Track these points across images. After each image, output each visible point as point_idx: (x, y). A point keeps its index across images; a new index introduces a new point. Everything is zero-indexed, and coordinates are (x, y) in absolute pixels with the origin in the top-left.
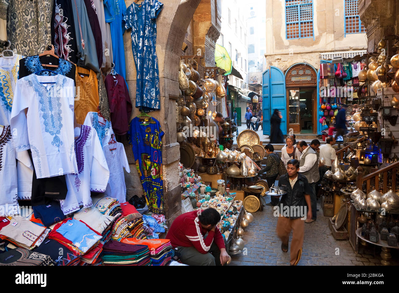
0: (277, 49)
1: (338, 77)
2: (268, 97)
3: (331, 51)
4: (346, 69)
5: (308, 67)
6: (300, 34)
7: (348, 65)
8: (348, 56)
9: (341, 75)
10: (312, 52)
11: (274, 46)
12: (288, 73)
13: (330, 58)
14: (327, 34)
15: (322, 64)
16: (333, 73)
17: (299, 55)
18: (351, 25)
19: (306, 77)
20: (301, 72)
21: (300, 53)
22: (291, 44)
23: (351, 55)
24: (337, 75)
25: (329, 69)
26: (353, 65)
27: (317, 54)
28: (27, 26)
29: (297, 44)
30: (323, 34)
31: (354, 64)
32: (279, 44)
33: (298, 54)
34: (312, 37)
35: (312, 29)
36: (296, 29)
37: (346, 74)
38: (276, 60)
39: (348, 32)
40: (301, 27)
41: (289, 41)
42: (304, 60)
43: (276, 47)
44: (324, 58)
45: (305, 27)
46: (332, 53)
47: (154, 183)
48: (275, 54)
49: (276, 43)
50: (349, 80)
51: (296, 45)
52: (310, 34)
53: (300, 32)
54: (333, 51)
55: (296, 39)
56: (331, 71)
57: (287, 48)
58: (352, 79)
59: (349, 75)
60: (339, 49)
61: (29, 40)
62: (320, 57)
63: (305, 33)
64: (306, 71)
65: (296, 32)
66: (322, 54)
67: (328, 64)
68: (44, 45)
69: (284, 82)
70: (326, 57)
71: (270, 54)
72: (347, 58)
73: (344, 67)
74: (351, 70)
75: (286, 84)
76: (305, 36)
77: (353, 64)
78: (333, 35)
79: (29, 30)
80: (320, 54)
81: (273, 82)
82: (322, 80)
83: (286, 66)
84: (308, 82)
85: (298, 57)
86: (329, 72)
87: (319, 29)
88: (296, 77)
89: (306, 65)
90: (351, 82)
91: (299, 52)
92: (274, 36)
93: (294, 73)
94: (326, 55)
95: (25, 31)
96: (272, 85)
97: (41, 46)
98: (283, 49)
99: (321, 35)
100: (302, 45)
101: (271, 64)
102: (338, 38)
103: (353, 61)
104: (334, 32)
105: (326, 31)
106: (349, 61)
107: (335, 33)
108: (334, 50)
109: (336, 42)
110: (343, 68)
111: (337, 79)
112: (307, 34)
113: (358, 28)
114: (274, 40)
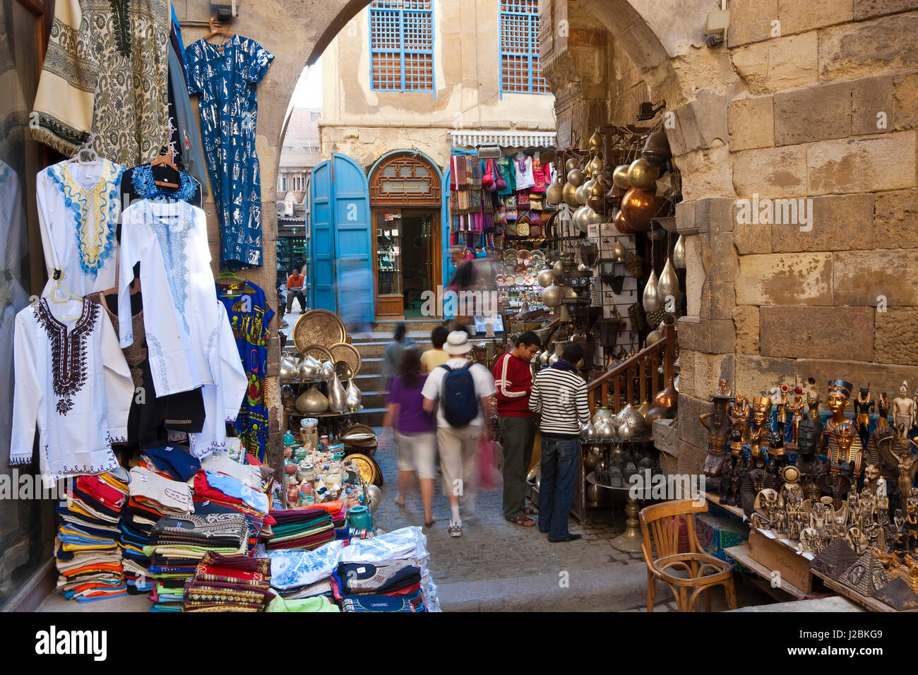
0: (348, 110)
1: (488, 189)
2: (328, 229)
3: (472, 129)
4: (503, 171)
5: (422, 160)
6: (403, 82)
7: (507, 163)
8: (509, 142)
9: (494, 184)
10: (430, 127)
11: (343, 105)
12: (376, 171)
13: (470, 144)
14: (463, 87)
15: (455, 157)
16: (477, 178)
17: (401, 131)
18: (512, 73)
19: (417, 183)
20: (406, 173)
21: (403, 127)
22: (382, 103)
23: (514, 142)
24: (487, 184)
25: (469, 169)
26: (516, 164)
27: (442, 132)
28: (119, 105)
29: (397, 105)
30: (454, 87)
31: (519, 161)
32: (354, 100)
33: (399, 127)
34: (430, 90)
35: (431, 72)
36: (393, 67)
37: (504, 182)
38: (345, 138)
39: (507, 89)
40: (406, 64)
41: (377, 94)
42: (413, 143)
43: (346, 107)
44: (457, 143)
45: (415, 64)
46: (475, 133)
47: (253, 415)
48: (343, 123)
49: (346, 96)
50: (510, 196)
51: (393, 106)
52: (426, 82)
53: (403, 75)
54: (477, 129)
55: (394, 93)
56: (474, 175)
57: (374, 113)
58: (516, 193)
59: (509, 184)
60: (487, 125)
61: (121, 132)
62: (449, 140)
63: (415, 79)
64: (417, 169)
65: (394, 74)
66: (454, 133)
67: (467, 158)
68: (156, 144)
69: (367, 195)
70: (462, 141)
71: (333, 123)
72: (506, 146)
73: (499, 166)
74: (513, 173)
75: (371, 200)
76: (416, 87)
77: (516, 160)
78: (476, 92)
79: (123, 113)
80: (449, 132)
81: (341, 194)
82: (454, 195)
83: (371, 155)
84: (422, 197)
85: (399, 136)
86: (469, 175)
87: (447, 74)
88: (394, 183)
89: (418, 155)
90: (512, 200)
91: (401, 124)
92: (343, 78)
93: (389, 172)
94: (462, 136)
95: (116, 114)
96: (338, 199)
97: (151, 147)
98: (364, 113)
99: (449, 89)
100: (408, 107)
101: (335, 147)
102: (487, 99)
103: (517, 154)
104: (479, 85)
105: (461, 81)
106: (510, 153)
107: (481, 87)
108: (478, 125)
109: (483, 107)
110: (497, 168)
111: (487, 192)
112: (419, 82)
113: (526, 81)
114: (342, 89)
